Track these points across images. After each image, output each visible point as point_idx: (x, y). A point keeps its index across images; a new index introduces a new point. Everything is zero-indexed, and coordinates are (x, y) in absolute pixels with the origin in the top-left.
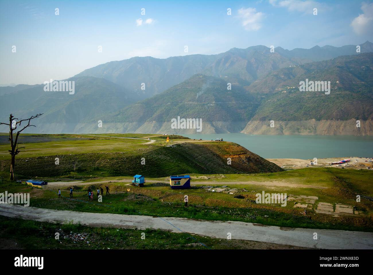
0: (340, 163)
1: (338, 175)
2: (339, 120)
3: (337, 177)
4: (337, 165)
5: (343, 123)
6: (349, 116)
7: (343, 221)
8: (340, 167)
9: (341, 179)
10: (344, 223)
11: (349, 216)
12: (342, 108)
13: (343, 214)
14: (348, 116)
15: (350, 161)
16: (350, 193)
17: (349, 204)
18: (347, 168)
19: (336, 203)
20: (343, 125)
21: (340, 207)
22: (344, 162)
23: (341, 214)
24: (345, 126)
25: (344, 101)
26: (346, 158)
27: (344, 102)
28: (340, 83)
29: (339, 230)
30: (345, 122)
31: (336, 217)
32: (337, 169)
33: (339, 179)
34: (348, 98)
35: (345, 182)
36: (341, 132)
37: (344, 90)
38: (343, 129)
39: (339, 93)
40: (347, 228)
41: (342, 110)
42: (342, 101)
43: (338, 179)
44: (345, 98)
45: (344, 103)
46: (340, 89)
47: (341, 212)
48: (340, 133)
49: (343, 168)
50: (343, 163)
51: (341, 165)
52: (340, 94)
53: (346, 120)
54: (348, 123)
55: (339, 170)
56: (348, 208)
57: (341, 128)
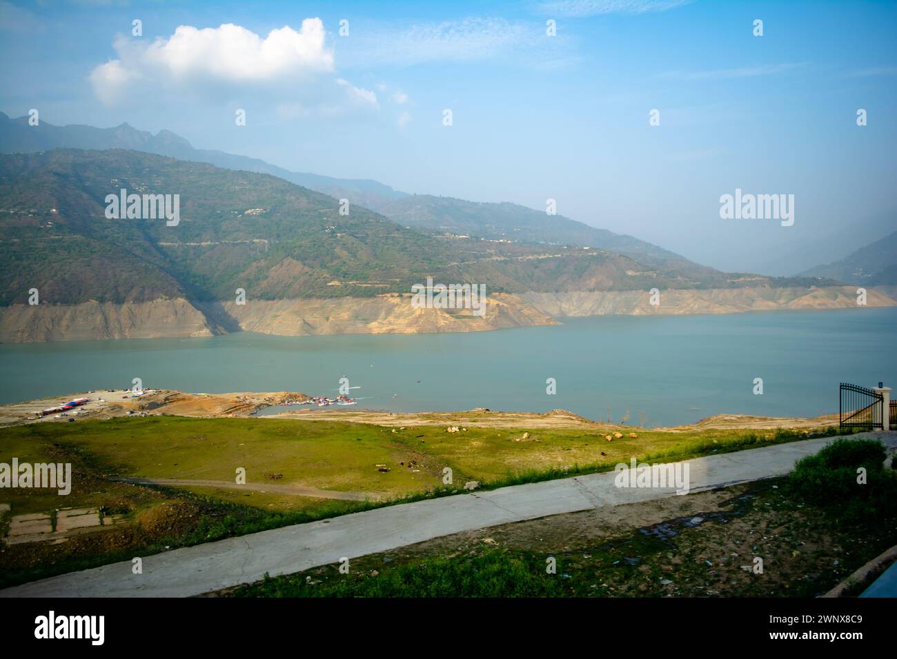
0: (64, 410)
1: (58, 440)
2: (59, 304)
3: (57, 445)
4: (57, 416)
5: (69, 311)
6: (83, 293)
7: (76, 549)
8: (65, 420)
9: (67, 448)
10: (81, 553)
11: (92, 533)
12: (65, 274)
13: (77, 531)
14: (80, 293)
15: (87, 401)
16: (89, 478)
17: (90, 505)
18: (82, 419)
19: (57, 510)
20: (67, 316)
21: (69, 516)
22: (74, 405)
23: (72, 533)
24: (73, 319)
25: (69, 259)
26: (78, 396)
27: (71, 261)
28: (59, 214)
29: (66, 573)
30: (72, 308)
31: (61, 544)
32: (56, 424)
33: (62, 448)
34: (80, 252)
35: (77, 453)
36: (63, 332)
37: (70, 232)
38: (67, 326)
39: (57, 237)
40: (86, 563)
41: (64, 280)
42: (64, 259)
43: (58, 450)
44: (72, 251)
45: (70, 263)
46: (59, 227)
47: (71, 527)
48: (62, 334)
49: (72, 420)
50: (72, 409)
51: (67, 413)
52: (59, 241)
53: (76, 303)
54: (81, 311)
55: (60, 428)
56: (87, 514)
57: (64, 323)
